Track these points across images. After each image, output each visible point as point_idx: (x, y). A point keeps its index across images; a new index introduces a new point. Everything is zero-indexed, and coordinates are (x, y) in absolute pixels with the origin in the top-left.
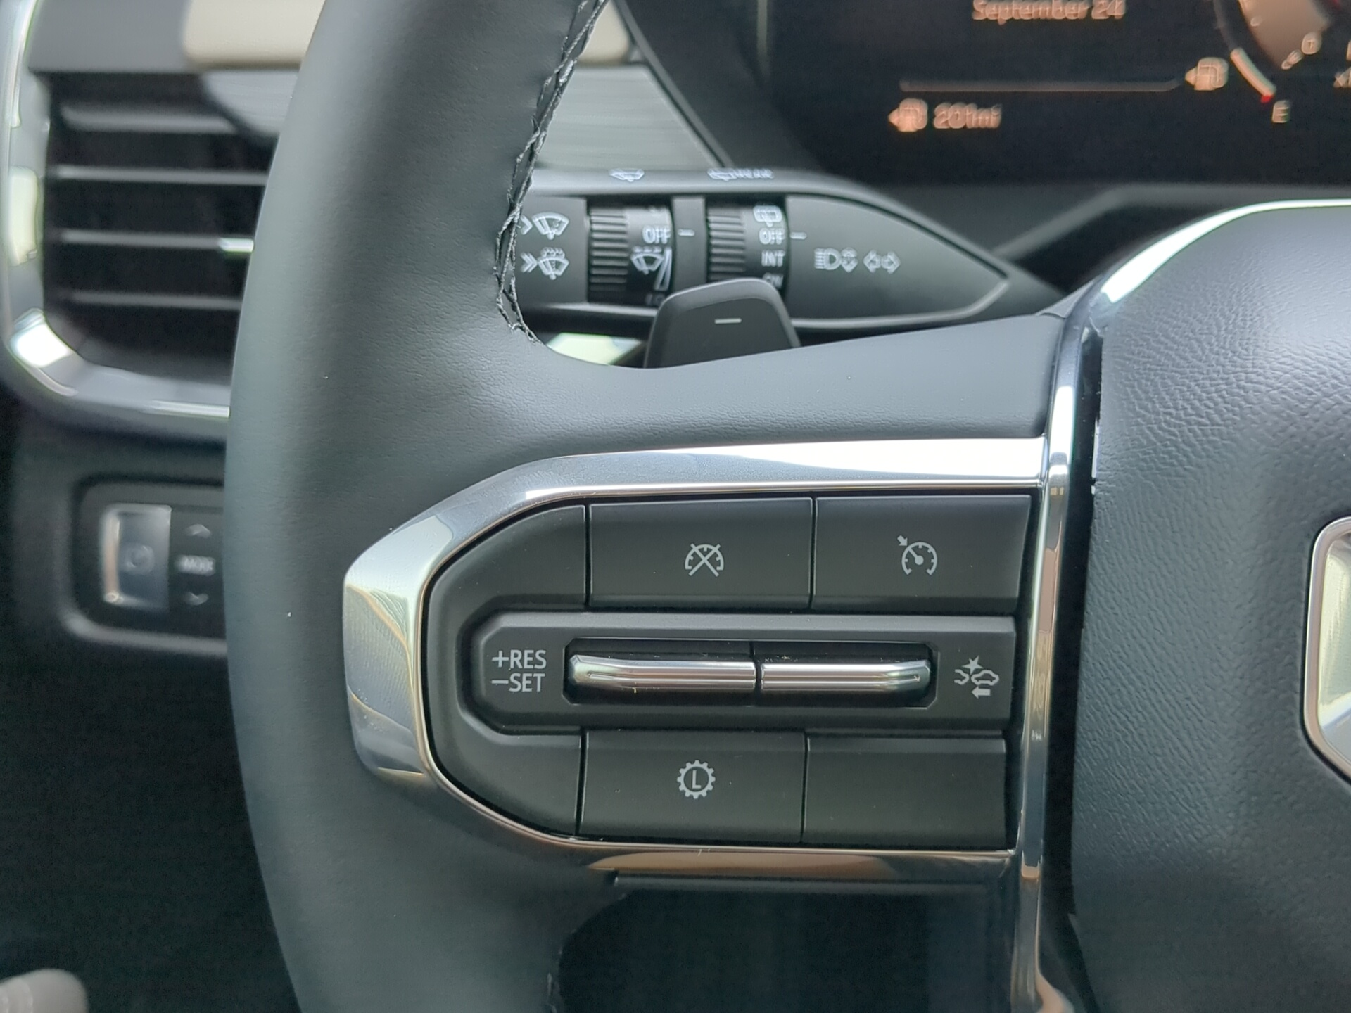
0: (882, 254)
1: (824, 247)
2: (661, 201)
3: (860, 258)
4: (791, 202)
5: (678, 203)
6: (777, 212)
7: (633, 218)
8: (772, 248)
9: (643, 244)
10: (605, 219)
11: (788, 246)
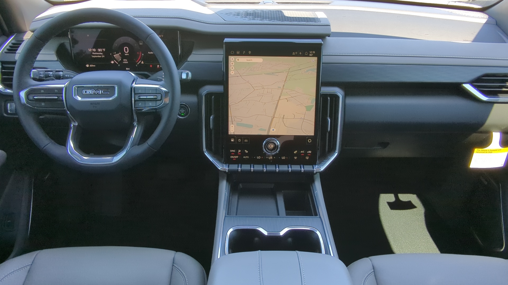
0: (72, 75)
1: (66, 75)
2: (52, 71)
3: (70, 76)
4: (63, 71)
5: (53, 71)
6: (62, 72)
7: (49, 72)
8: (62, 75)
9: (50, 74)
10: (47, 73)
11: (63, 75)
